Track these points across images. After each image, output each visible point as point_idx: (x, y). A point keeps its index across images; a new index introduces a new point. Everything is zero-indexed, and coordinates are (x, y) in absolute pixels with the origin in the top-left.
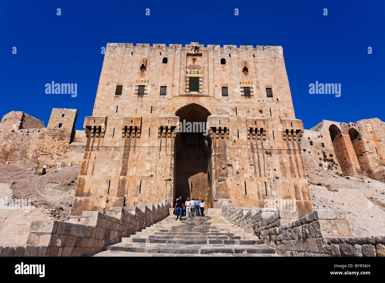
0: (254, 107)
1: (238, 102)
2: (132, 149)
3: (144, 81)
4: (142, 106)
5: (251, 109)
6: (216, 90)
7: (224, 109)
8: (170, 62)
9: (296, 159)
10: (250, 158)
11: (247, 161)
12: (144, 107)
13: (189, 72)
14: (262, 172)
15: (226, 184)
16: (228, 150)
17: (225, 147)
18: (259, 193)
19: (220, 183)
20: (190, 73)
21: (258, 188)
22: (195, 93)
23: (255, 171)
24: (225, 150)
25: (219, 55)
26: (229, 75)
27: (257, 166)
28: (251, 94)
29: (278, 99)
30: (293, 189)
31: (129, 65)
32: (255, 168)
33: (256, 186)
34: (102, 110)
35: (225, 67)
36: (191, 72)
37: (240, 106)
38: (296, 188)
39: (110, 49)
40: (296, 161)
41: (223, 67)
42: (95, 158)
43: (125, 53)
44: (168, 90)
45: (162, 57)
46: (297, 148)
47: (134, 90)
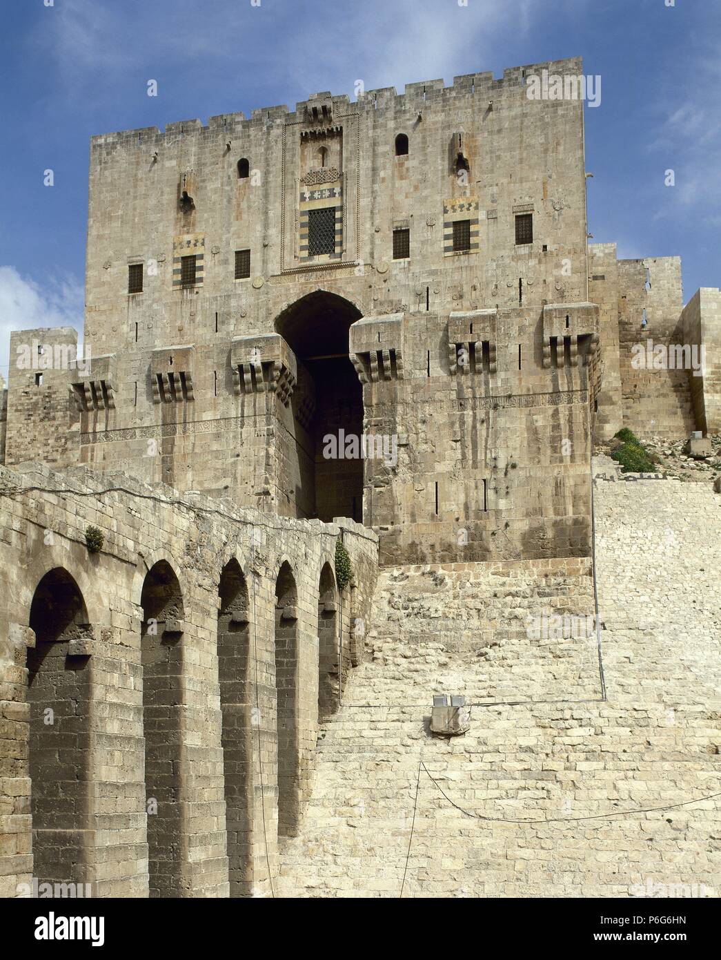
0: (475, 282)
1: (433, 273)
2: (179, 428)
3: (193, 242)
4: (192, 315)
5: (466, 289)
6: (378, 242)
7: (394, 297)
8: (256, 175)
9: (570, 415)
10: (452, 424)
11: (445, 431)
12: (198, 318)
13: (307, 195)
14: (481, 456)
15: (391, 491)
16: (400, 409)
17: (394, 401)
18: (466, 507)
19: (378, 489)
20: (312, 198)
21: (467, 496)
22: (323, 259)
23: (464, 455)
24: (393, 412)
25: (391, 124)
26: (416, 188)
27: (469, 443)
28: (473, 240)
29: (545, 247)
30: (549, 490)
31: (152, 202)
32: (464, 447)
33: (461, 488)
34: (104, 337)
35: (407, 164)
36: (312, 193)
37: (438, 284)
38: (558, 485)
39: (100, 154)
40: (570, 421)
41: (401, 165)
42: (104, 458)
43: (138, 163)
44: (255, 260)
45: (234, 159)
46: (577, 387)
47: (171, 271)
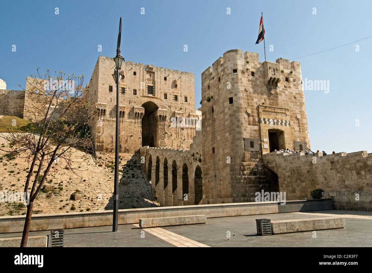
0: (178, 106)
1: (171, 103)
2: (121, 122)
3: (124, 85)
4: (124, 100)
5: (177, 107)
6: (161, 95)
7: (165, 106)
8: (138, 74)
9: (193, 132)
10: (175, 130)
11: (174, 131)
12: (126, 101)
13: (147, 82)
14: (179, 137)
15: (164, 141)
16: (166, 126)
18: (177, 145)
19: (162, 140)
20: (148, 83)
21: (177, 143)
22: (151, 95)
23: (177, 136)
24: (165, 126)
25: (164, 74)
26: (168, 87)
27: (178, 134)
28: (178, 99)
29: (189, 103)
32: (177, 135)
33: (176, 142)
35: (166, 82)
36: (149, 82)
37: (172, 105)
39: (102, 60)
41: (165, 82)
42: (103, 125)
43: (111, 65)
44: (138, 92)
45: (133, 71)
